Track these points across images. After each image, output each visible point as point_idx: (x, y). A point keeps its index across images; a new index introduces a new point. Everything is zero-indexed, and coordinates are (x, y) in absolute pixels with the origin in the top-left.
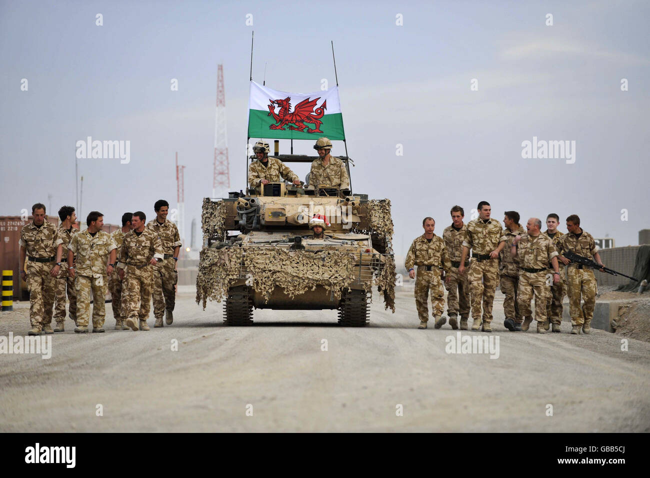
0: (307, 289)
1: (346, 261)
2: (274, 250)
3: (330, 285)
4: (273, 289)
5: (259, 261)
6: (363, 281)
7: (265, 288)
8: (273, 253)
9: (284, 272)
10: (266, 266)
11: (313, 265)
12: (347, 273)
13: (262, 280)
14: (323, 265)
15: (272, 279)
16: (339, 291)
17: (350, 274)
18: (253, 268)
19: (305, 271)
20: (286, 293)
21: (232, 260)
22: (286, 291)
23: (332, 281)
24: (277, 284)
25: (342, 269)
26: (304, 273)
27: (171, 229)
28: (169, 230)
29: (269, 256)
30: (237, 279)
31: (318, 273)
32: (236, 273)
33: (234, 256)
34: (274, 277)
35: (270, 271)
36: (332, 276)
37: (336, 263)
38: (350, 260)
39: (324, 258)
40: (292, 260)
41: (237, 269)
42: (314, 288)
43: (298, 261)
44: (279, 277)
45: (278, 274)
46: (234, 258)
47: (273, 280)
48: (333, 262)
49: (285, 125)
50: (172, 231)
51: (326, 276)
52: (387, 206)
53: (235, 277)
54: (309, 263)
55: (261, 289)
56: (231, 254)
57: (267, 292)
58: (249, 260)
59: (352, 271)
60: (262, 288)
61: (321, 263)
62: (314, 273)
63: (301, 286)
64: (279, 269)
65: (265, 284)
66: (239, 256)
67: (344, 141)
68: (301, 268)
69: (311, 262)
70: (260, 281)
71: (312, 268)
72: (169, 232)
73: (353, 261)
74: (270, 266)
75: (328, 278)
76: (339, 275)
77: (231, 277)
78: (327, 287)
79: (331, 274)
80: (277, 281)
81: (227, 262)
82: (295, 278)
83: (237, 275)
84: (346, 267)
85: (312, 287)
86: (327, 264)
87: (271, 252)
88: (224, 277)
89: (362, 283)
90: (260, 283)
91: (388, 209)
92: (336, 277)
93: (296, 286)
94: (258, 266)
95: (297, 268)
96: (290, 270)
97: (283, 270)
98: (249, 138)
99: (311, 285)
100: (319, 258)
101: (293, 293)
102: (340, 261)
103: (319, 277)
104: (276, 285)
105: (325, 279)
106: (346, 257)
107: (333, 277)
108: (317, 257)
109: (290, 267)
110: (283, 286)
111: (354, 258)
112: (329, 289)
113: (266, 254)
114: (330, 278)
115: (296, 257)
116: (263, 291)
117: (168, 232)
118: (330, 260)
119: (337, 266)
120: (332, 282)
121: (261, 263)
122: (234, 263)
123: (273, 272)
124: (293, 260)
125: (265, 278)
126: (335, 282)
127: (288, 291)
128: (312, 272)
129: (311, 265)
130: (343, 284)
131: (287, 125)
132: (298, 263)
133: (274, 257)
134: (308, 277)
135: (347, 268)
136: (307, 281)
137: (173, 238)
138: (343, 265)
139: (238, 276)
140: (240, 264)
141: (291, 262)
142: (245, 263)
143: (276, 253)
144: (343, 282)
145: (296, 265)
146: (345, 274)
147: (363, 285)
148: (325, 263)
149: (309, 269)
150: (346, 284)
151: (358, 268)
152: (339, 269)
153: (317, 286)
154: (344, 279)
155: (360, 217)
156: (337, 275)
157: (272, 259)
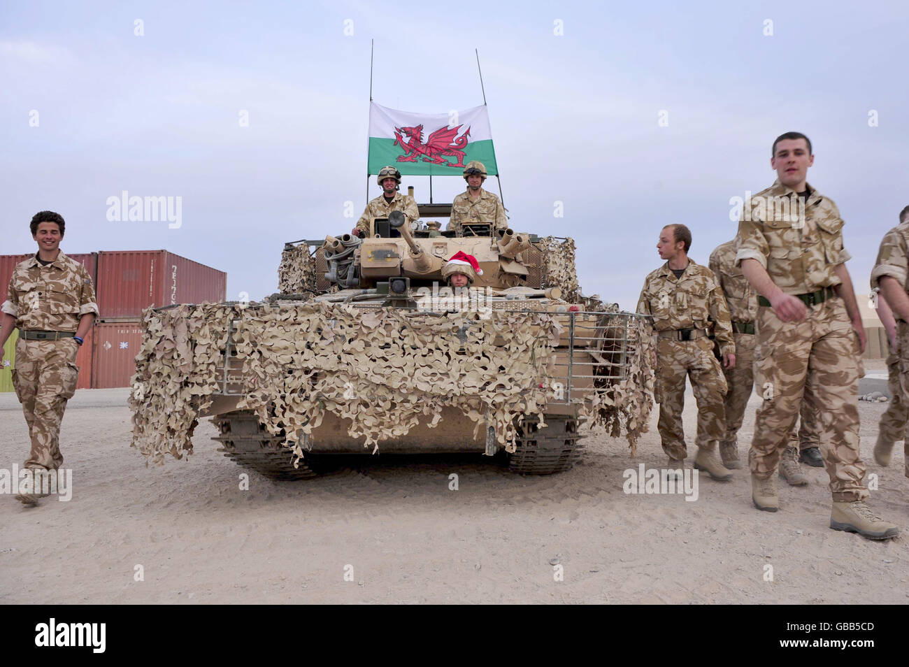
0: (415, 421)
1: (528, 338)
2: (318, 311)
3: (482, 408)
4: (318, 423)
5: (278, 343)
6: (579, 395)
7: (291, 420)
8: (314, 318)
9: (345, 373)
10: (295, 357)
11: (430, 350)
12: (534, 372)
13: (283, 398)
14: (462, 352)
15: (313, 394)
16: (509, 429)
17: (543, 376)
18: (258, 363)
19: (409, 370)
20: (355, 436)
21: (200, 341)
22: (354, 428)
23: (489, 397)
24: (330, 407)
25: (517, 359)
26: (406, 374)
27: (71, 275)
28: (65, 277)
29: (304, 326)
30: (213, 397)
31: (447, 374)
32: (212, 379)
33: (206, 329)
34: (319, 387)
35: (307, 372)
36: (488, 383)
37: (500, 344)
38: (542, 333)
39: (465, 329)
40: (371, 337)
41: (212, 368)
42: (437, 418)
43: (389, 340)
44: (332, 390)
45: (329, 379)
46: (204, 337)
47: (317, 399)
48: (490, 340)
49: (418, 157)
50: (73, 280)
51: (472, 383)
52: (570, 249)
53: (207, 390)
54: (419, 344)
55: (281, 425)
56: (194, 325)
57: (300, 433)
58: (247, 341)
59: (548, 366)
60: (286, 422)
61: (455, 345)
62: (434, 374)
63: (397, 413)
64: (331, 364)
65: (291, 410)
66: (220, 329)
67: (497, 176)
68: (396, 361)
69: (424, 343)
70: (279, 402)
71: (429, 359)
72: (65, 283)
73: (550, 337)
74: (305, 356)
75: (476, 390)
76: (511, 380)
77: (197, 390)
78: (474, 416)
79: (487, 378)
80: (329, 400)
81: (183, 348)
82: (381, 392)
83: (213, 384)
84: (530, 353)
85: (431, 417)
86: (474, 348)
87: (312, 317)
88: (172, 392)
89: (576, 401)
90: (278, 411)
91: (571, 252)
92: (502, 386)
93: (382, 415)
94: (272, 357)
95: (386, 360)
96: (363, 366)
97: (343, 367)
98: (369, 175)
99: (426, 410)
100: (449, 331)
101: (375, 436)
102: (510, 336)
103: (451, 387)
104: (327, 411)
105: (469, 391)
106: (529, 323)
107: (491, 387)
108: (444, 327)
109: (364, 358)
110: (345, 415)
111: (552, 329)
112: (479, 423)
113: (295, 323)
114: (482, 389)
115: (381, 330)
116: (287, 430)
117: (62, 282)
118: (481, 335)
119: (503, 353)
120: (489, 401)
121: (280, 349)
122: (204, 349)
123: (316, 374)
124: (374, 339)
125: (292, 392)
126: (499, 399)
127: (359, 429)
128: (429, 371)
129: (425, 351)
130: (523, 406)
131: (420, 156)
132: (387, 345)
133: (319, 330)
134: (416, 389)
135: (532, 358)
136: (413, 399)
137: (74, 294)
138: (522, 348)
139: (216, 386)
140: (223, 352)
141: (367, 345)
142: (238, 349)
143: (323, 318)
144: (524, 401)
145: (382, 353)
146: (524, 376)
147: (579, 406)
148: (466, 345)
149: (420, 361)
150: (531, 408)
151: (564, 354)
152: (510, 361)
153: (446, 411)
154: (525, 391)
155: (528, 267)
156: (502, 379)
157: (313, 337)
